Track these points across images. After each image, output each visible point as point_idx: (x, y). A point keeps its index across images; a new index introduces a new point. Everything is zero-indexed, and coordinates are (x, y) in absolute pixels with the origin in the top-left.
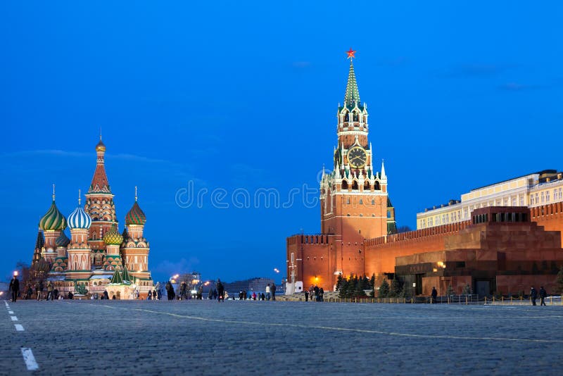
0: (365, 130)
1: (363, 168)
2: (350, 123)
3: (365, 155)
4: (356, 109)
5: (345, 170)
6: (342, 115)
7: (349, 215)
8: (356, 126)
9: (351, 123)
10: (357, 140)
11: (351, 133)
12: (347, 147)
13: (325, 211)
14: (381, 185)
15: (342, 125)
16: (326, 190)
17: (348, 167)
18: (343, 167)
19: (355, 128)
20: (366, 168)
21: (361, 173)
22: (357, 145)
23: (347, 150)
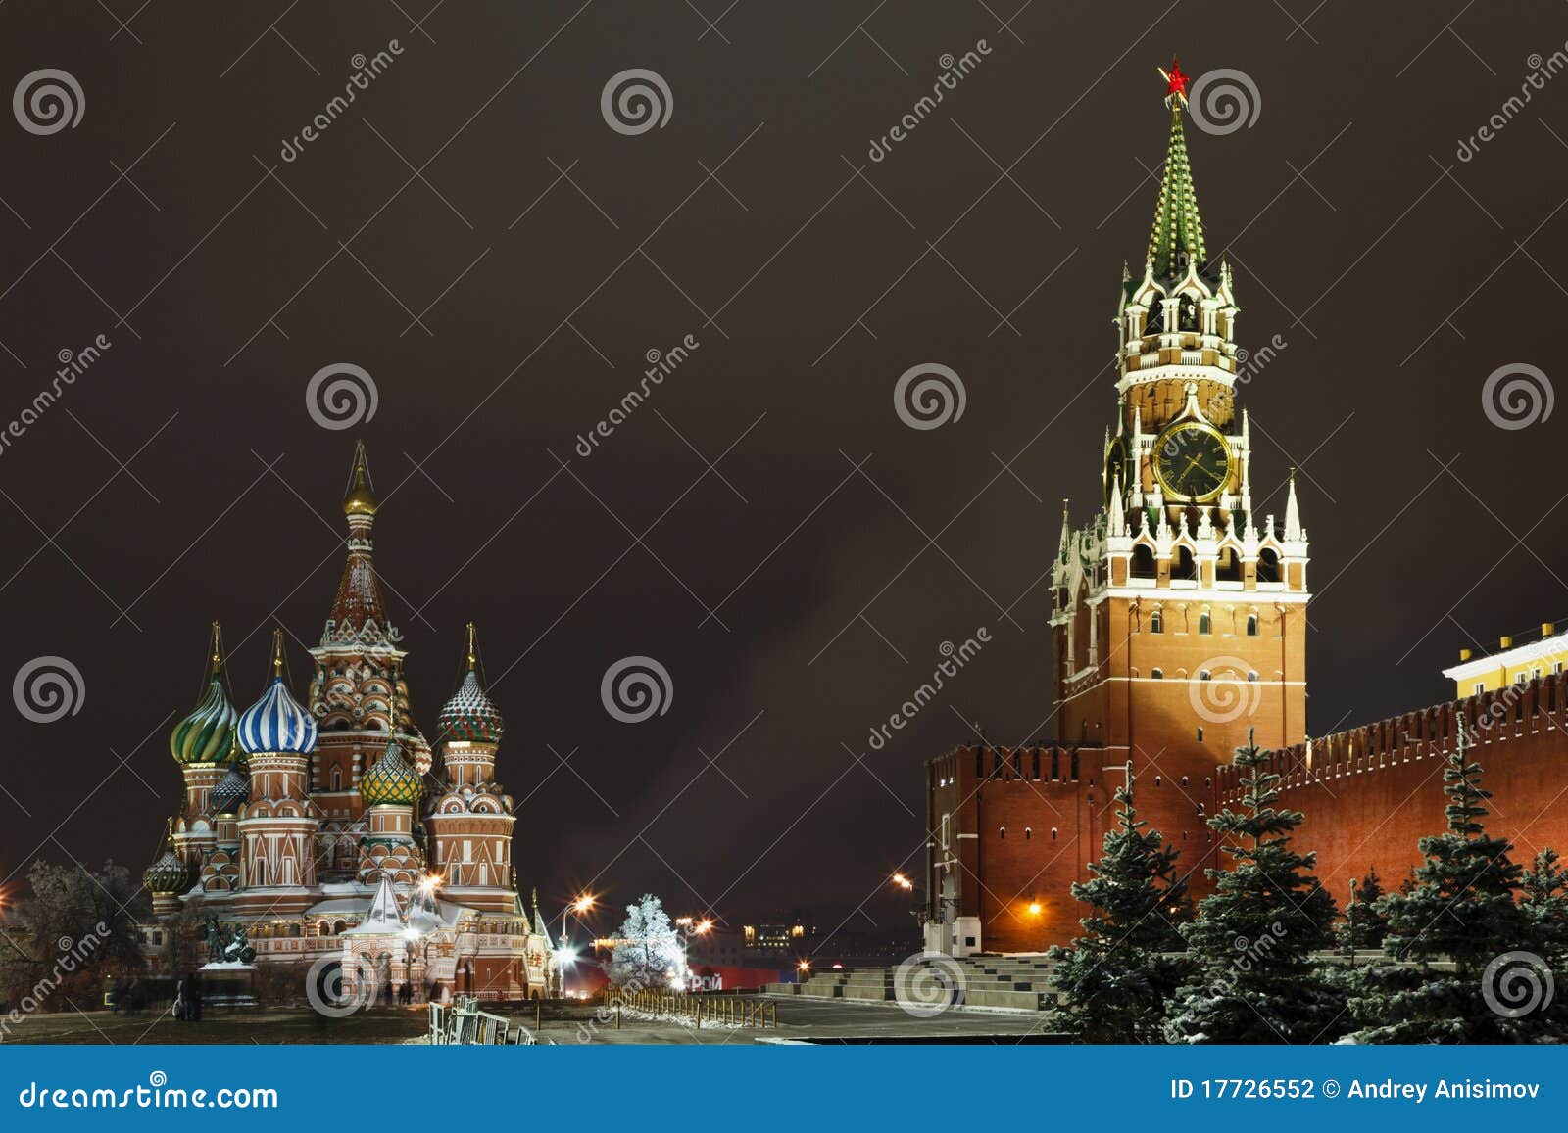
0: (1224, 362)
1: (1215, 503)
2: (1165, 339)
3: (1222, 455)
4: (1192, 284)
5: (1145, 507)
6: (1135, 311)
7: (1156, 675)
8: (1190, 347)
9: (1172, 338)
10: (1193, 401)
11: (1170, 372)
12: (1153, 426)
13: (1070, 666)
14: (1284, 562)
15: (1134, 346)
16: (1074, 593)
17: (1156, 501)
18: (1137, 501)
19: (1186, 355)
20: (1227, 503)
21: (1206, 520)
22: (1191, 419)
23: (1152, 437)
